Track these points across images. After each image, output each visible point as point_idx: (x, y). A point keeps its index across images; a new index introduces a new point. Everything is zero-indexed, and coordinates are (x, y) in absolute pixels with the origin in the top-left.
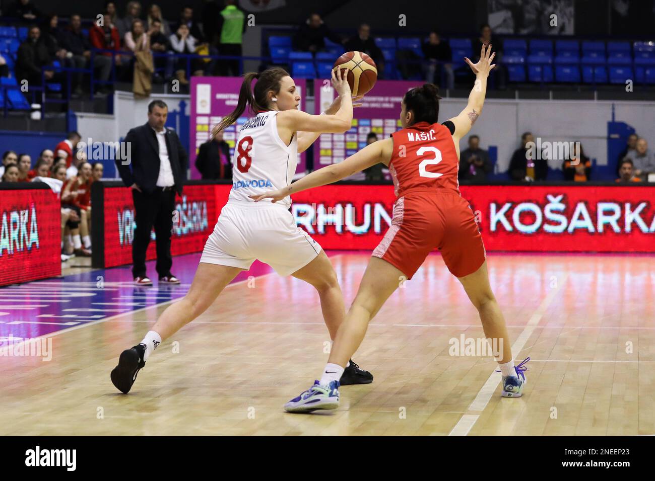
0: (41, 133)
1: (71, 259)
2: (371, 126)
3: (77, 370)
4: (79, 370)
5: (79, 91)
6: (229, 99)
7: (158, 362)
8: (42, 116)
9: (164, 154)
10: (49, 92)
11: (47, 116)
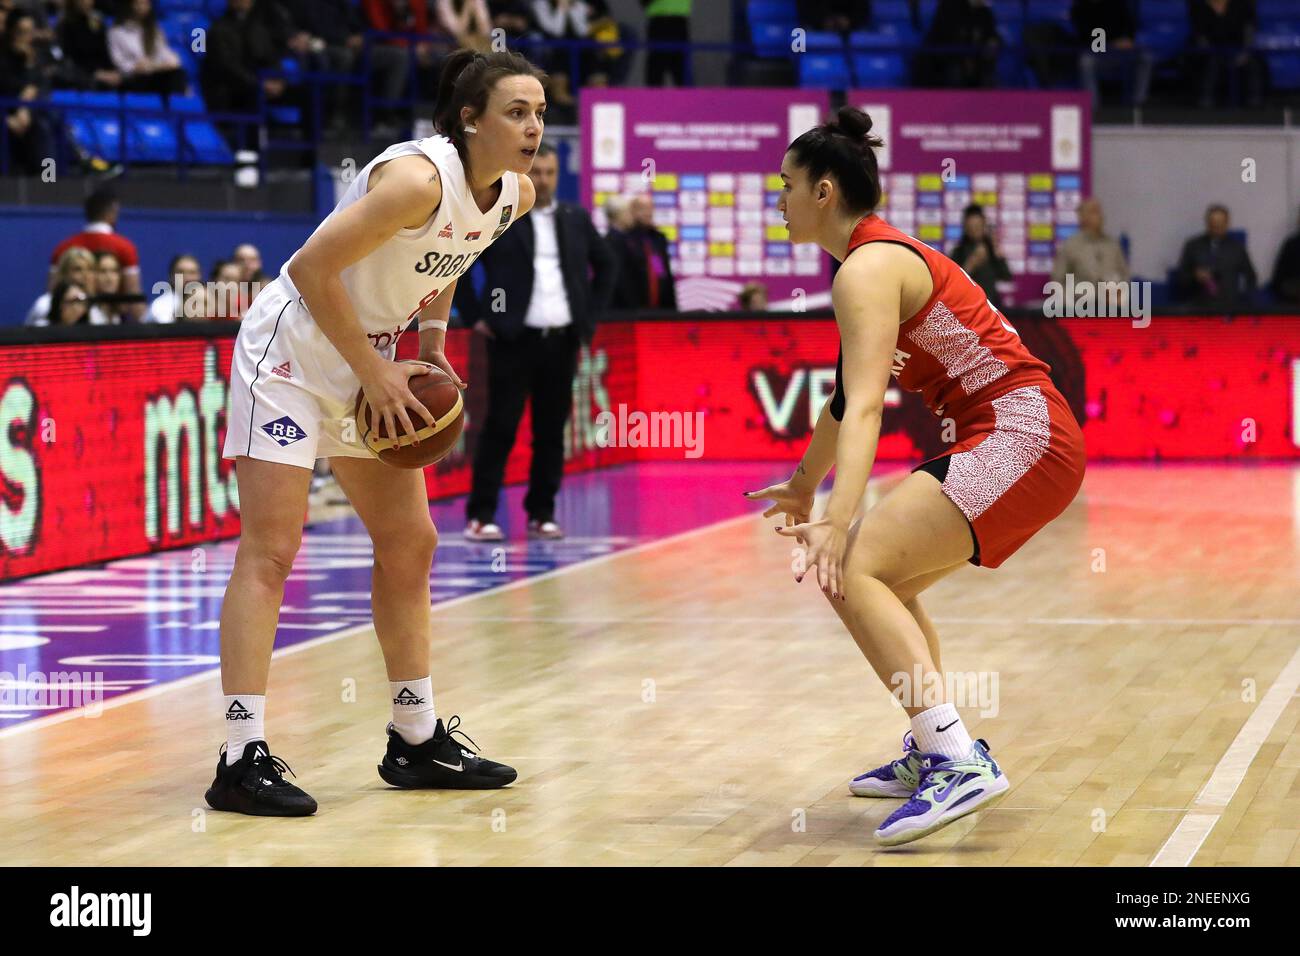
0: (259, 215)
1: (327, 486)
2: (971, 190)
3: (346, 726)
4: (351, 725)
5: (340, 122)
6: (664, 136)
7: (521, 706)
8: (261, 179)
9: (547, 256)
10: (273, 126)
11: (272, 177)
